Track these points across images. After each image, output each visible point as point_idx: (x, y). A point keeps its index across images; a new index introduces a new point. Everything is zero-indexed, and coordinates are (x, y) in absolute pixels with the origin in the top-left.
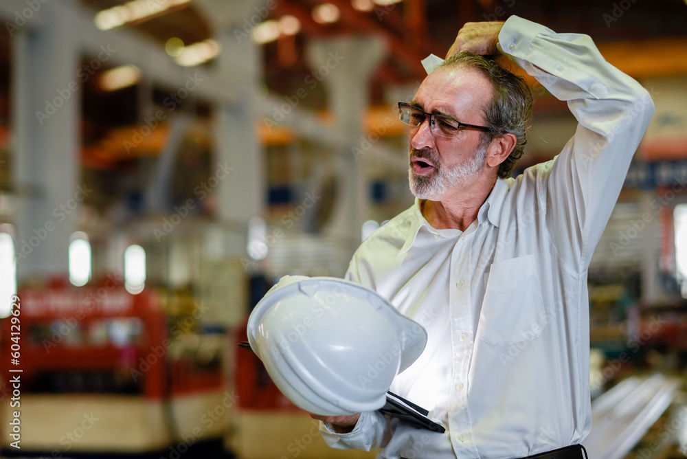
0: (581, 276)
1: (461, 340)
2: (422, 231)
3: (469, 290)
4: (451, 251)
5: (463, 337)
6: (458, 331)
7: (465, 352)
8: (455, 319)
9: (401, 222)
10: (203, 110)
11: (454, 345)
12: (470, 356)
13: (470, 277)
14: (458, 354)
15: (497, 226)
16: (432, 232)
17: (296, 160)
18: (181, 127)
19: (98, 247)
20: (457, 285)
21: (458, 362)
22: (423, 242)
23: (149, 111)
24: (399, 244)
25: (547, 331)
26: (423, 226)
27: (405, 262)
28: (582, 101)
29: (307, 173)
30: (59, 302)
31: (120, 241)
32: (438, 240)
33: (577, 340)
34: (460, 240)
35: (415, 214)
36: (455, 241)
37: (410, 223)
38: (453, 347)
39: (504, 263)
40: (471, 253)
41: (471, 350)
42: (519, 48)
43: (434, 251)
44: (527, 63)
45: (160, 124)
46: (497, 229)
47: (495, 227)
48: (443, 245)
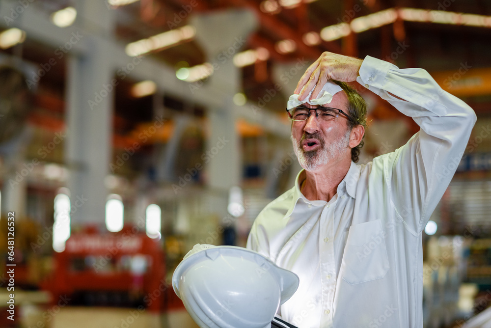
0: (419, 234)
1: (327, 278)
2: (299, 202)
3: (333, 243)
4: (320, 216)
5: (329, 276)
6: (325, 272)
7: (331, 287)
8: (324, 264)
9: (286, 197)
10: (199, 112)
11: (323, 282)
12: (334, 290)
13: (333, 234)
14: (326, 288)
15: (354, 197)
16: (306, 202)
17: (265, 147)
18: (182, 124)
19: (128, 205)
20: (324, 240)
21: (325, 295)
22: (301, 210)
23: (160, 112)
24: (284, 212)
25: (390, 274)
26: (300, 199)
27: (288, 224)
28: (428, 118)
29: (271, 156)
30: (92, 243)
31: (143, 201)
32: (310, 208)
33: (414, 279)
34: (326, 208)
35: (296, 190)
36: (323, 208)
37: (292, 197)
38: (322, 284)
39: (358, 226)
40: (333, 217)
41: (334, 286)
42: (376, 81)
43: (307, 216)
44: (382, 91)
45: (168, 121)
46: (354, 200)
47: (352, 198)
48: (314, 212)
